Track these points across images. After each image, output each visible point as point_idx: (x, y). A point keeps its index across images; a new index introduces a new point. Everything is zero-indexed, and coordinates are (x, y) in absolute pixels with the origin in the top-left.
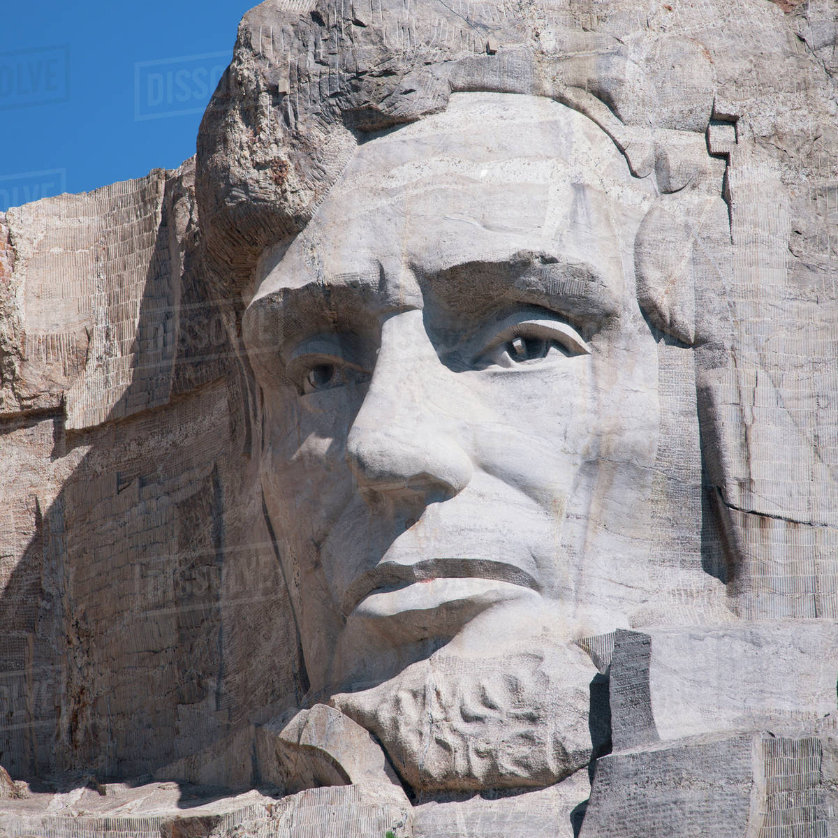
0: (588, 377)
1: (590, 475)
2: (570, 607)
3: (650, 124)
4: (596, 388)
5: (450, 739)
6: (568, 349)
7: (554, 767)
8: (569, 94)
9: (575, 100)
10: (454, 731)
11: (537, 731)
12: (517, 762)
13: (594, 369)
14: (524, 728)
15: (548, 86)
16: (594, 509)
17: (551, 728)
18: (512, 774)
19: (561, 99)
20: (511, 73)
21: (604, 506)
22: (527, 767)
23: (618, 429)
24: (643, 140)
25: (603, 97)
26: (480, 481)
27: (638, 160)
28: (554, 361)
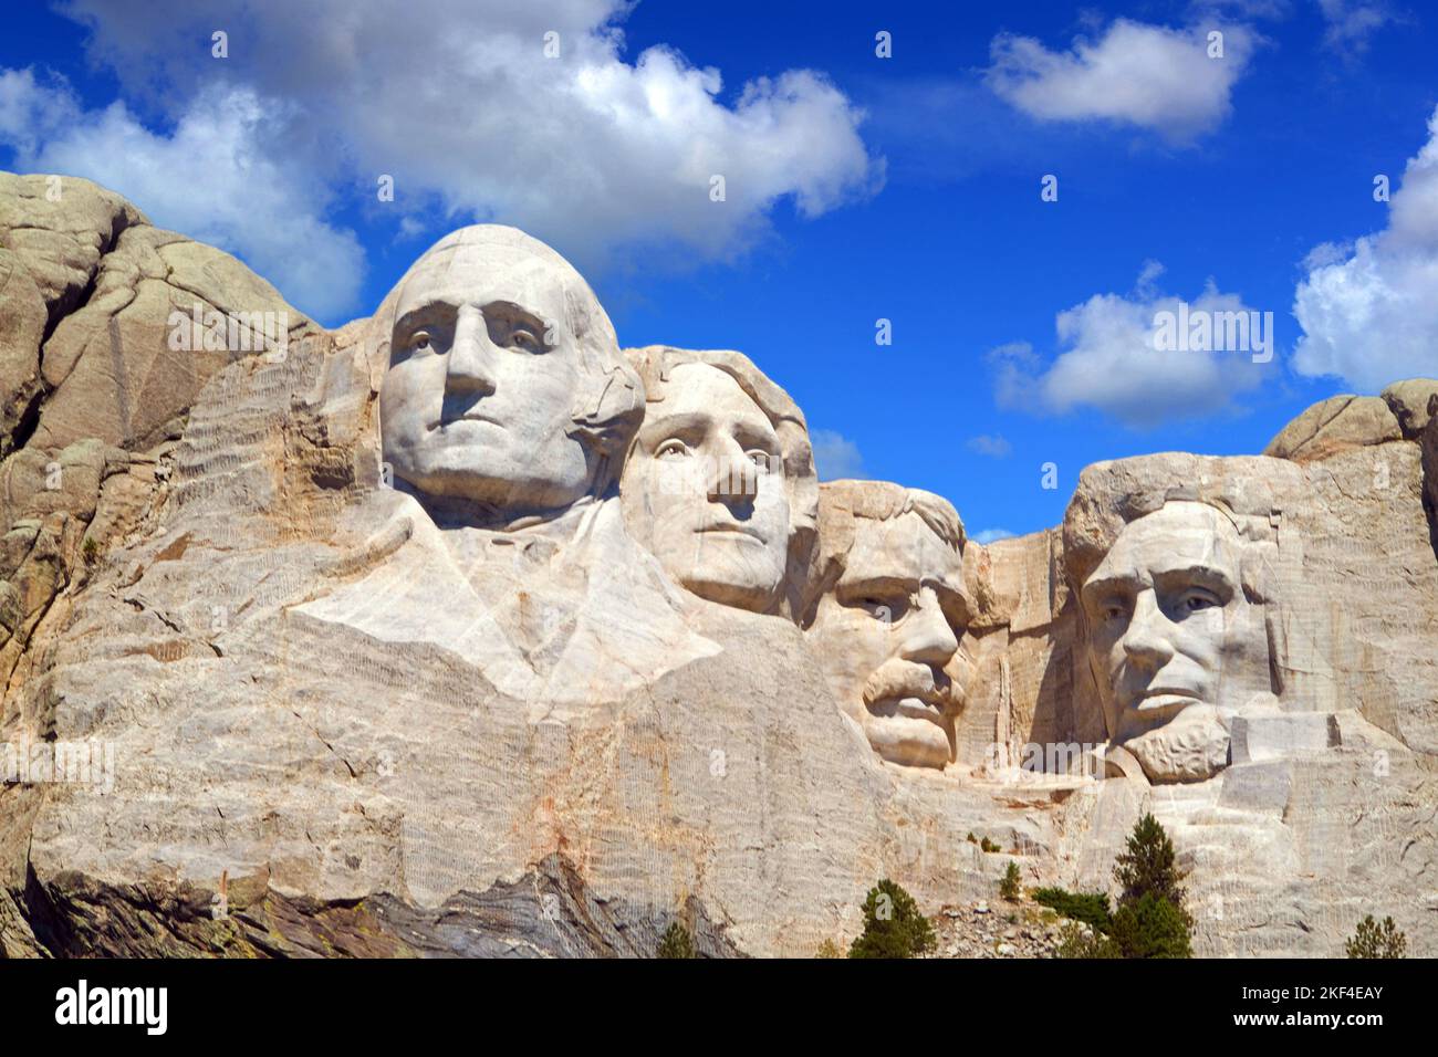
0: (1221, 614)
1: (1222, 654)
2: (1214, 707)
3: (1245, 514)
4: (1224, 619)
5: (1166, 759)
6: (1212, 605)
7: (1208, 771)
8: (1213, 502)
9: (1215, 504)
10: (1167, 756)
11: (1200, 756)
12: (1194, 770)
13: (1223, 612)
14: (1196, 755)
15: (1204, 499)
16: (1224, 667)
17: (1207, 755)
18: (1191, 774)
19: (1210, 504)
20: (1189, 493)
21: (1228, 666)
22: (1197, 771)
23: (1233, 636)
24: (1242, 521)
25: (1227, 503)
26: (1177, 657)
27: (1240, 528)
28: (1207, 609)
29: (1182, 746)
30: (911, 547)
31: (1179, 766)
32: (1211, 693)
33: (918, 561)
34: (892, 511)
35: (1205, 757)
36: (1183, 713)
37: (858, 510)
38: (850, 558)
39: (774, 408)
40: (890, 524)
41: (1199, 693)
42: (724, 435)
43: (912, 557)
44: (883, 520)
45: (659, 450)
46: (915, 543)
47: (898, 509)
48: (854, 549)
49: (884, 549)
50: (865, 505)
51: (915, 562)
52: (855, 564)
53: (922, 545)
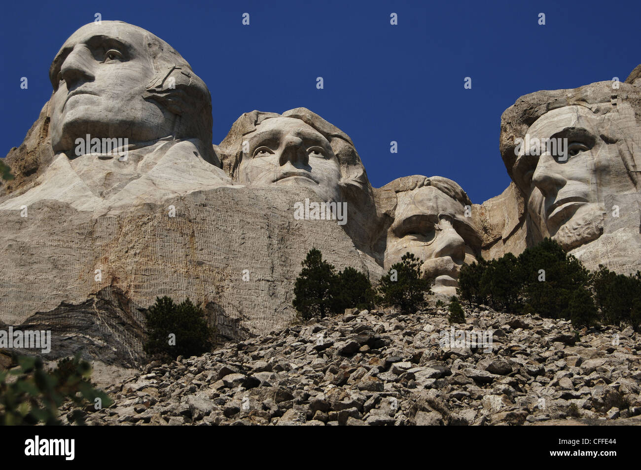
0: (590, 154)
1: (595, 174)
2: (597, 204)
3: (596, 103)
4: (593, 156)
5: (570, 235)
6: (584, 150)
7: (597, 233)
8: (576, 103)
9: (577, 103)
10: (571, 233)
11: (591, 226)
12: (588, 234)
13: (591, 152)
14: (587, 227)
15: (571, 103)
16: (598, 181)
17: (594, 224)
18: (587, 237)
19: (574, 104)
20: (561, 103)
21: (601, 181)
22: (590, 234)
23: (600, 162)
24: (595, 107)
25: (584, 100)
26: (568, 182)
27: (594, 110)
28: (581, 153)
29: (579, 225)
30: (430, 200)
31: (579, 235)
32: (593, 196)
33: (435, 206)
34: (416, 185)
35: (594, 225)
36: (578, 211)
37: (397, 189)
38: (396, 213)
39: (326, 130)
40: (417, 190)
41: (583, 199)
43: (431, 204)
44: (412, 190)
45: (254, 153)
46: (432, 197)
47: (419, 184)
48: (398, 208)
49: (414, 203)
50: (401, 185)
51: (433, 206)
52: (399, 214)
53: (437, 198)
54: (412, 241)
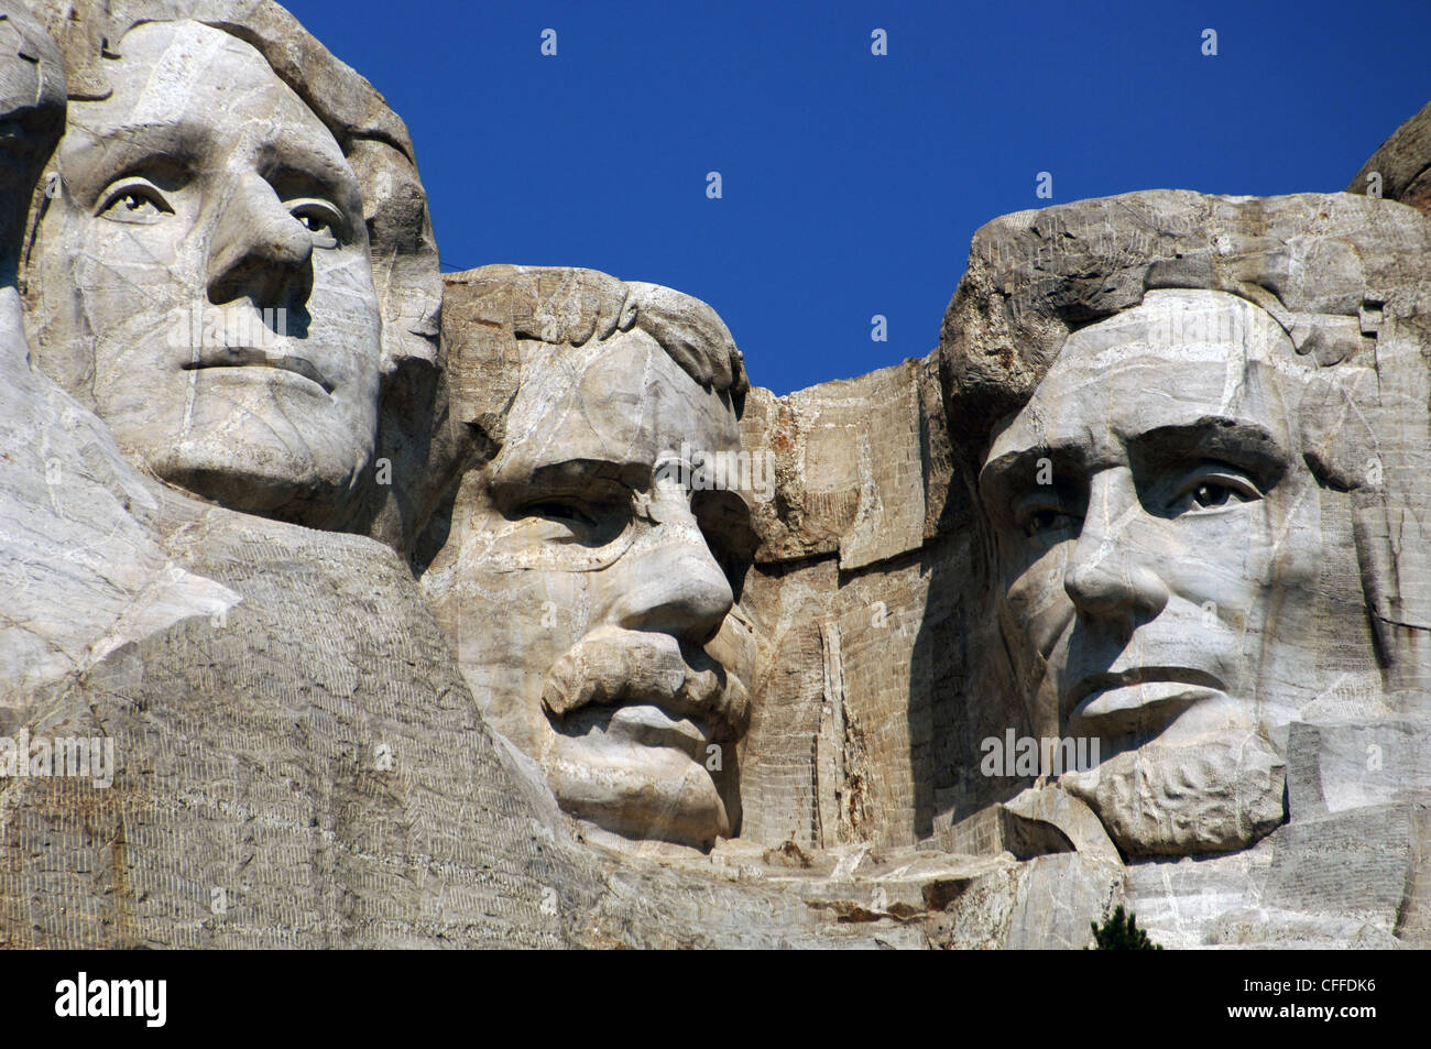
0: (1261, 517)
1: (1265, 596)
2: (1252, 705)
3: (1309, 311)
4: (1269, 526)
5: (1155, 813)
6: (1245, 496)
7: (1242, 834)
8: (1242, 288)
9: (1247, 293)
10: (1158, 806)
11: (1227, 805)
12: (1213, 832)
13: (1266, 509)
14: (1215, 803)
15: (1224, 282)
16: (1269, 624)
17: (1239, 802)
18: (1208, 841)
19: (1236, 293)
20: (1193, 272)
21: (1278, 622)
22: (1220, 835)
23: (1288, 559)
24: (1304, 323)
25: (1271, 289)
26: (1175, 604)
27: (1300, 341)
28: (1234, 505)
29: (1189, 786)
30: (635, 400)
31: (1183, 826)
32: (1245, 677)
33: (649, 427)
34: (595, 326)
35: (1236, 806)
36: (1188, 718)
37: (524, 326)
38: (511, 424)
39: (342, 114)
40: (591, 353)
41: (1211, 677)
42: (238, 168)
43: (637, 419)
44: (577, 345)
45: (102, 199)
46: (642, 390)
47: (606, 323)
48: (518, 406)
49: (580, 404)
50: (540, 315)
51: (642, 430)
52: (521, 436)
53: (656, 394)
54: (550, 547)
